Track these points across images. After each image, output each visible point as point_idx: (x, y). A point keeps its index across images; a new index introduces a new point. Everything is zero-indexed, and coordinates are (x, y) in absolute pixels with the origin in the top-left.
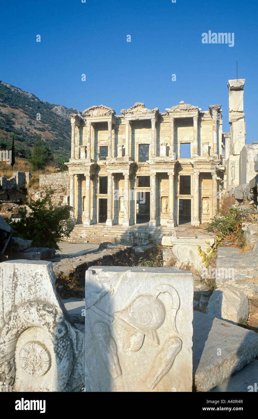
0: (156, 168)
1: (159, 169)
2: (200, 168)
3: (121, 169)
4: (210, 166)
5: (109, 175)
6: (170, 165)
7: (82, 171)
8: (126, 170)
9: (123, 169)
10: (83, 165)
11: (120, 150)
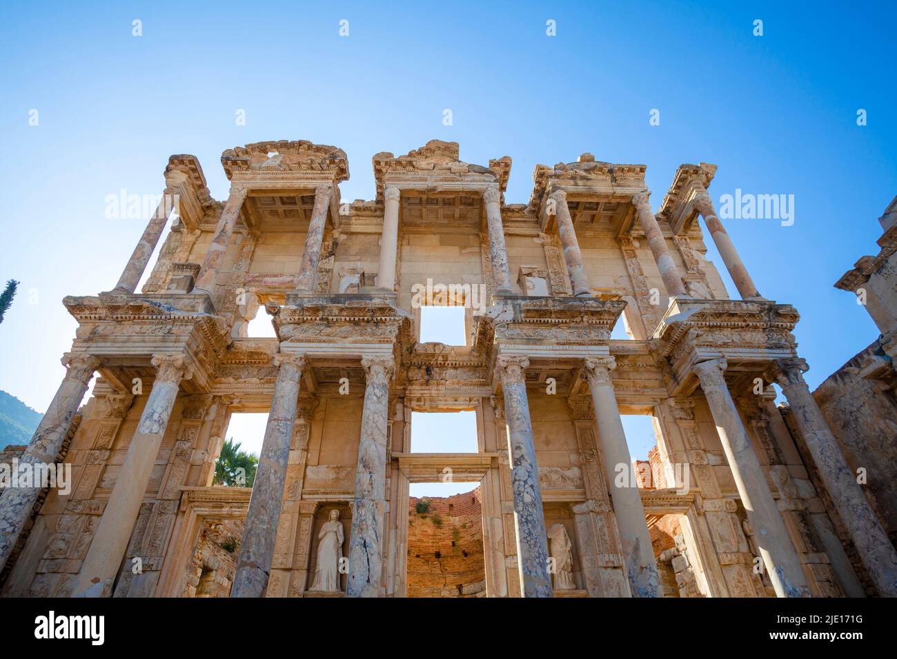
0: (529, 340)
1: (539, 341)
2: (725, 345)
3: (350, 339)
4: (759, 337)
5: (287, 367)
6: (591, 326)
7: (144, 342)
8: (377, 346)
9: (362, 338)
10: (160, 313)
11: (352, 286)
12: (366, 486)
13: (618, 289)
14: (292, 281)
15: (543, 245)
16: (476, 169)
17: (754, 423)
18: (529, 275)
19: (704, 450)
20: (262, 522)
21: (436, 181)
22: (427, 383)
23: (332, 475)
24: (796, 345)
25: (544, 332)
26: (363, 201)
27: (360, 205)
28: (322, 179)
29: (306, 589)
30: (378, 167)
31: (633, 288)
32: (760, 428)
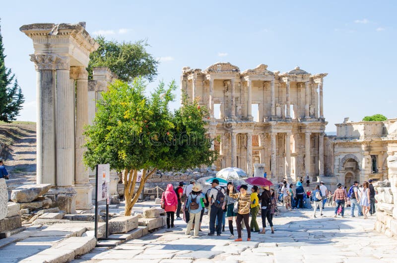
0: (277, 129)
6: (289, 126)
9: (248, 129)
11: (240, 109)
14: (219, 100)
16: (270, 73)
18: (277, 106)
19: (302, 145)
21: (261, 78)
24: (325, 129)
28: (233, 77)
31: (297, 102)
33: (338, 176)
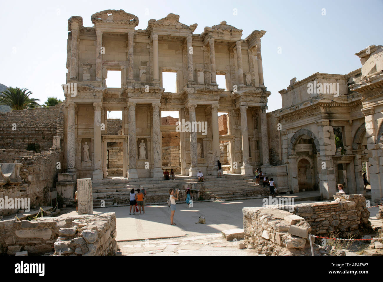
0: (197, 98)
1: (200, 99)
2: (249, 101)
3: (148, 97)
4: (259, 99)
5: (132, 106)
6: (214, 95)
7: (88, 98)
8: (156, 100)
9: (152, 98)
10: (92, 89)
11: (144, 73)
12: (157, 139)
13: (226, 71)
14: (119, 64)
15: (204, 51)
16: (185, 27)
17: (254, 118)
18: (199, 71)
19: (239, 125)
20: (134, 148)
21: (171, 32)
22: (166, 104)
23: (141, 131)
24: (267, 102)
25: (202, 96)
26: (141, 30)
27: (140, 31)
28: (130, 29)
29: (138, 159)
30: (150, 25)
31: (230, 70)
32: (255, 119)
33: (288, 163)
